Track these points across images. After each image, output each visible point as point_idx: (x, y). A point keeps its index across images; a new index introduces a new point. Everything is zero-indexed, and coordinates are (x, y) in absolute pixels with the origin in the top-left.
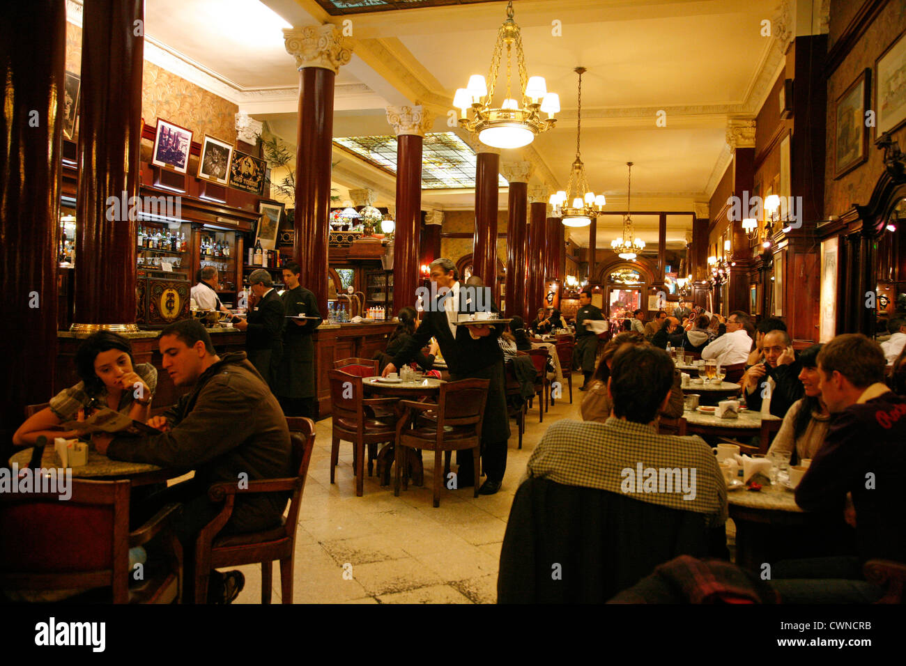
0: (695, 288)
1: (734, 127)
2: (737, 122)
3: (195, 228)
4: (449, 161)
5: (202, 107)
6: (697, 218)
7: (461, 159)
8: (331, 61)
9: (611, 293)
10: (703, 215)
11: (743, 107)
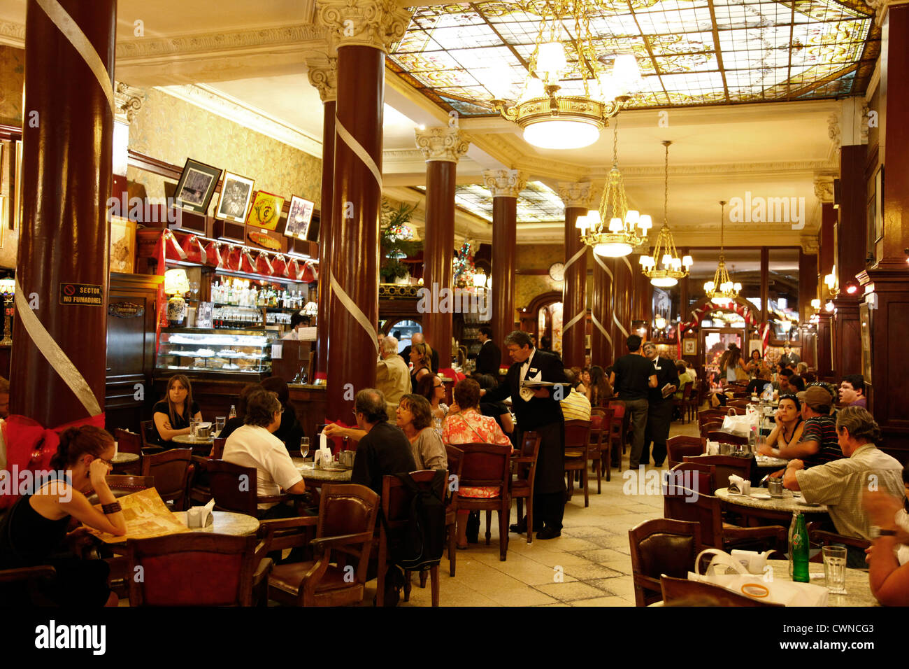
0: (803, 332)
1: (820, 182)
2: (823, 178)
3: (312, 287)
4: (528, 200)
5: (313, 172)
6: (804, 252)
7: (541, 199)
8: (454, 155)
9: (707, 337)
10: (813, 251)
11: (829, 163)
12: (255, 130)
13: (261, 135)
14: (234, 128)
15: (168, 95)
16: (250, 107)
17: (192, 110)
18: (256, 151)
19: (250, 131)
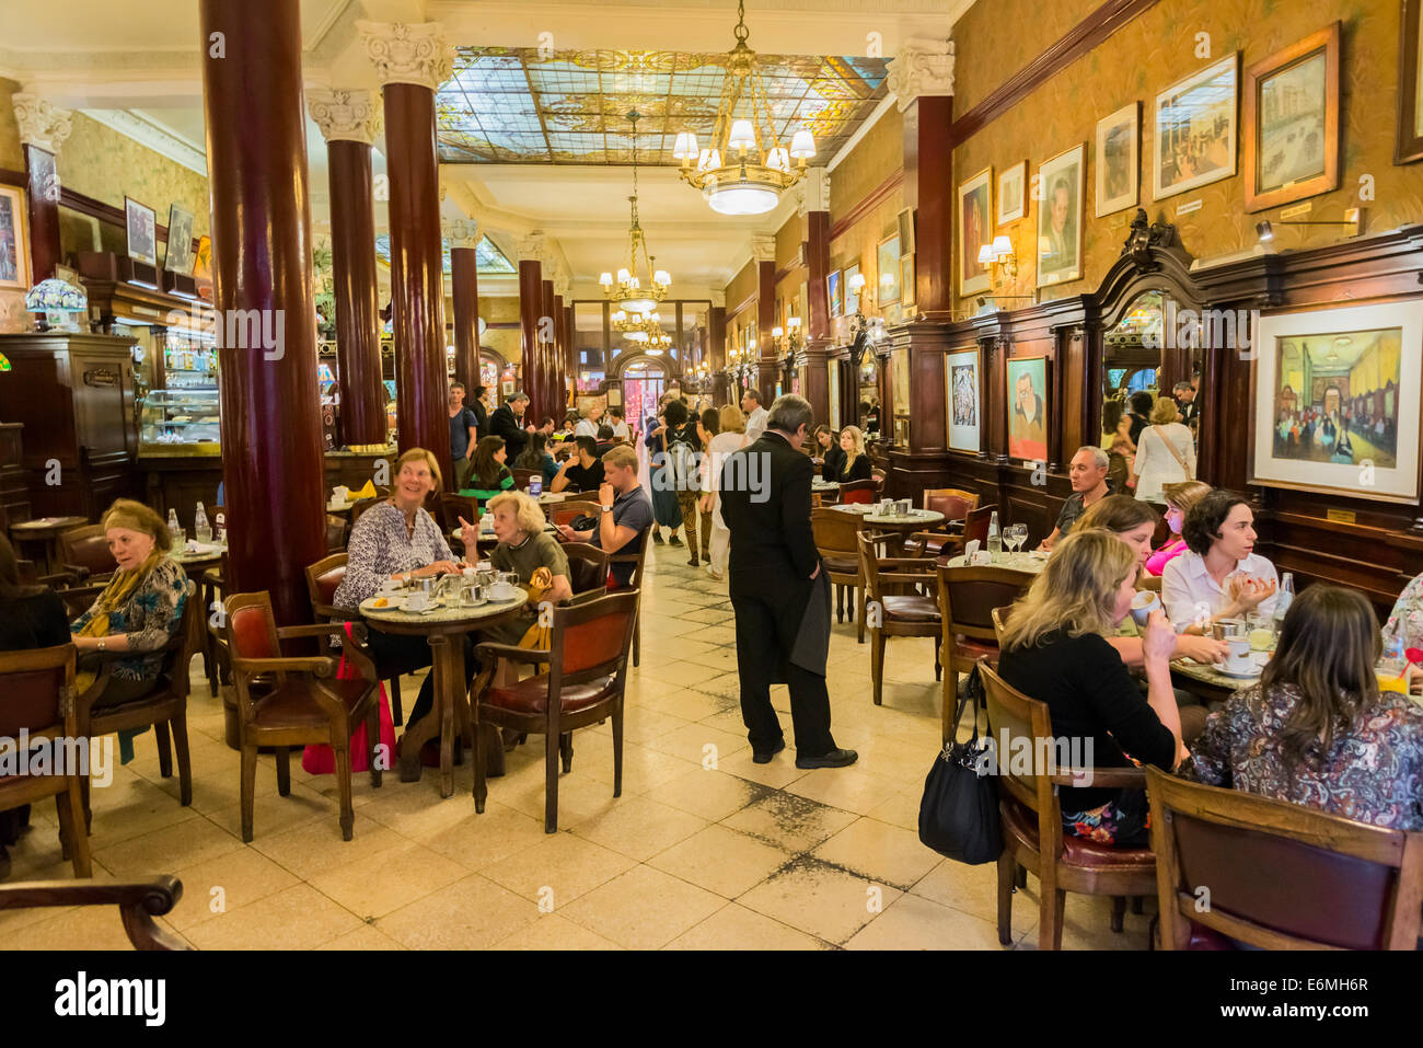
6: (713, 305)
10: (720, 303)
12: (183, 164)
13: (189, 170)
14: (161, 161)
15: (92, 120)
16: (180, 137)
17: (117, 138)
18: (185, 189)
19: (178, 165)
